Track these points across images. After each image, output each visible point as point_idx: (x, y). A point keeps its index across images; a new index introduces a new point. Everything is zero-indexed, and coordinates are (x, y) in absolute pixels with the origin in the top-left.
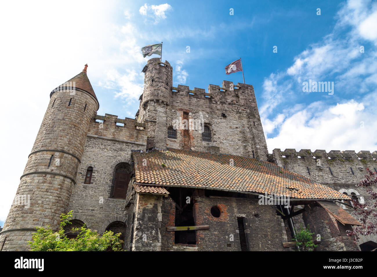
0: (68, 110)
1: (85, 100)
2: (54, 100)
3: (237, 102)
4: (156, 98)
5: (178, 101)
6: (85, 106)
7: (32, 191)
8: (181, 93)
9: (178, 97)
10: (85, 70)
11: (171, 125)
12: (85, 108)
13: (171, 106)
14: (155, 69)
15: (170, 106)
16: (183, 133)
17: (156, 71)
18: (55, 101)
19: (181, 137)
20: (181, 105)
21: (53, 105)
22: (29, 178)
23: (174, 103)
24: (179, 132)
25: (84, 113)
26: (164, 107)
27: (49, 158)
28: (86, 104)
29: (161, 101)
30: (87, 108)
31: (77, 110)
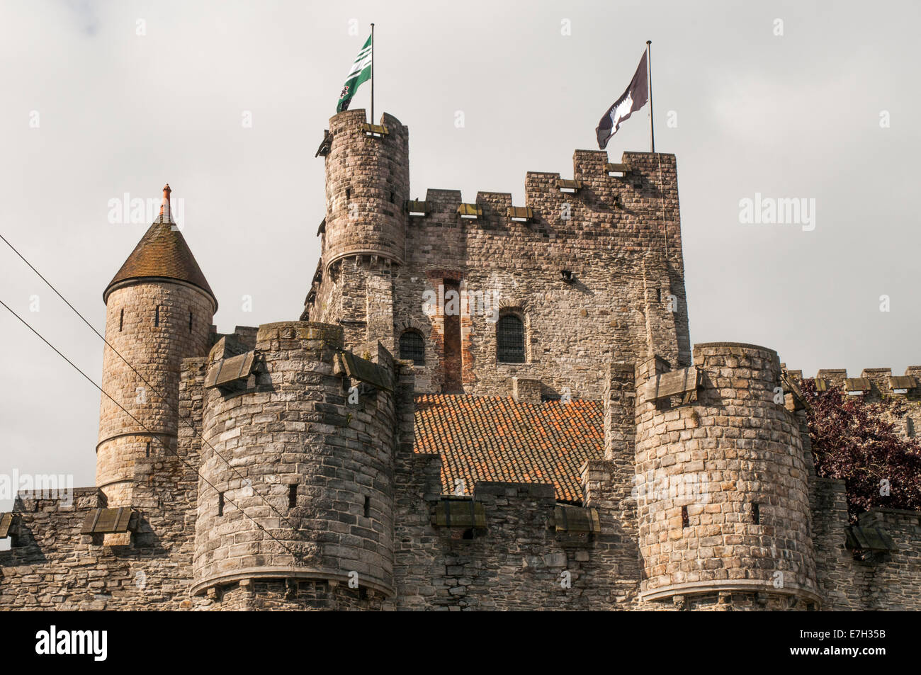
0: (156, 336)
1: (188, 302)
2: (119, 312)
3: (613, 226)
4: (362, 250)
5: (426, 248)
6: (189, 320)
8: (437, 217)
9: (426, 233)
11: (407, 326)
12: (191, 324)
13: (407, 266)
14: (353, 150)
15: (406, 268)
16: (442, 347)
17: (356, 158)
18: (122, 314)
19: (436, 358)
20: (437, 257)
21: (121, 325)
23: (416, 254)
24: (431, 343)
25: (191, 336)
26: (386, 272)
28: (191, 314)
29: (376, 258)
30: (194, 323)
31: (176, 334)
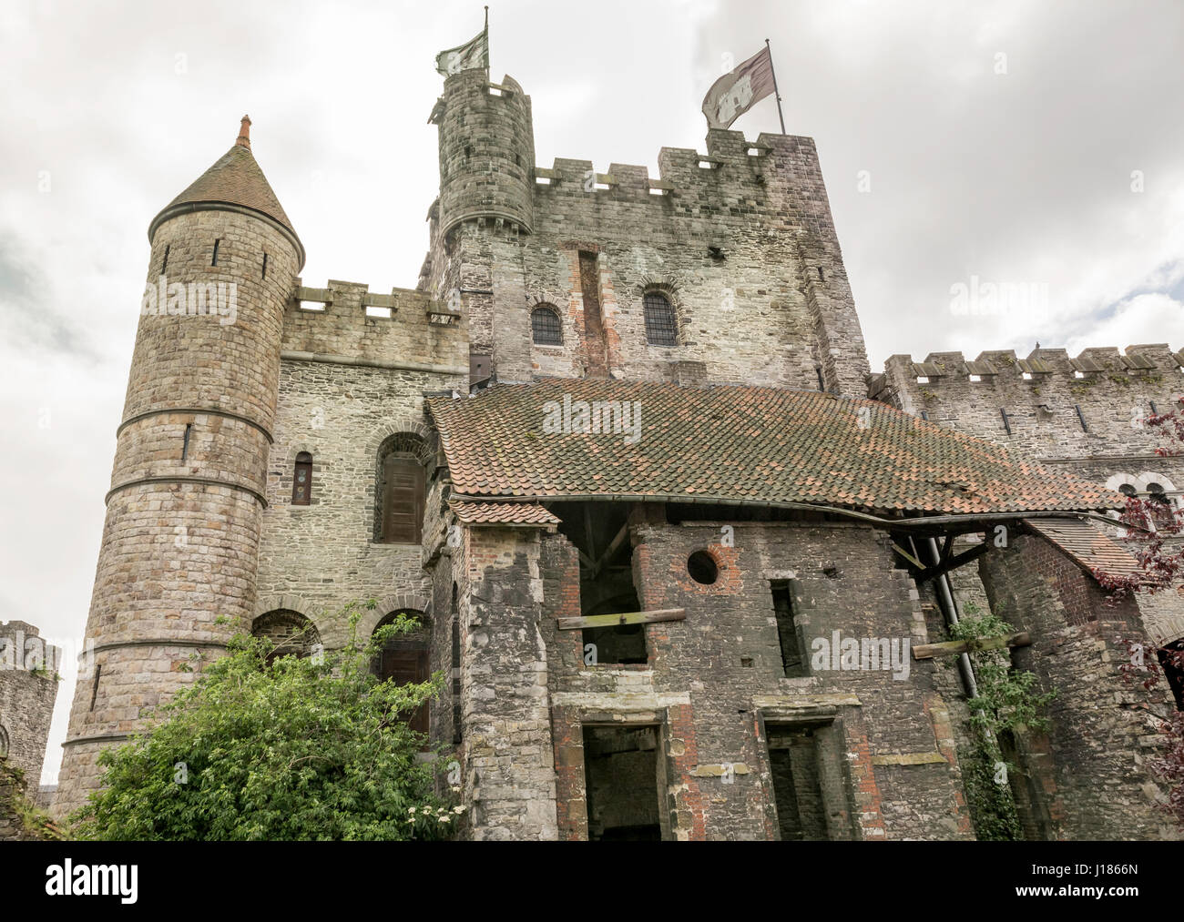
0: (212, 278)
1: (261, 239)
2: (165, 249)
3: (759, 204)
4: (486, 212)
5: (557, 218)
6: (262, 261)
7: (148, 533)
8: (566, 186)
9: (556, 203)
10: (244, 138)
11: (540, 301)
12: (264, 268)
13: (537, 235)
14: (472, 109)
15: (534, 237)
16: (582, 325)
17: (477, 116)
18: (167, 252)
19: (576, 337)
20: (571, 227)
21: (165, 265)
22: (131, 498)
23: (546, 223)
24: (569, 321)
25: (263, 283)
26: (513, 240)
27: (181, 434)
28: (266, 255)
29: (502, 221)
30: (268, 266)
31: (241, 277)
